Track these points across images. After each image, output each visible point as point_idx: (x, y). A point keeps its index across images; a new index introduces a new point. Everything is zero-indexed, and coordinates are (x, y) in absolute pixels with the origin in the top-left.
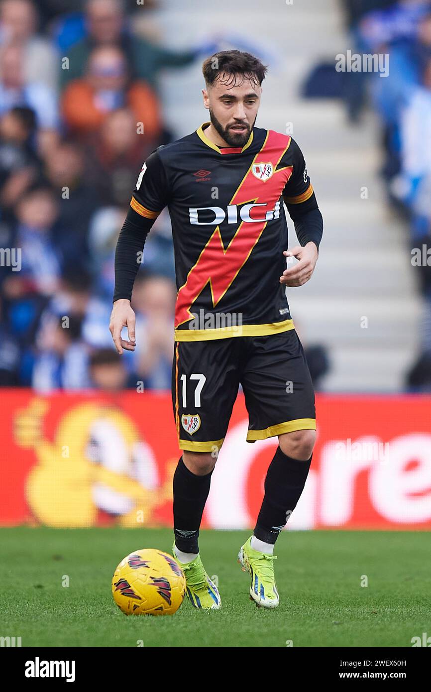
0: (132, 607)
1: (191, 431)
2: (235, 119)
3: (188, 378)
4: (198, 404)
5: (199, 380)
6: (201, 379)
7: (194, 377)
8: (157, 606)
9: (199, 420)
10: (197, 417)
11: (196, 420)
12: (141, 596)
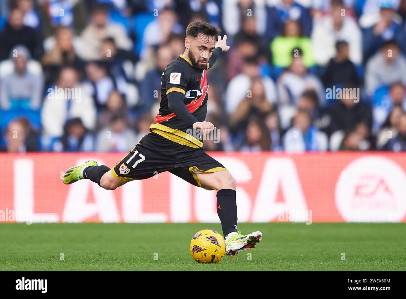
0: (204, 256)
1: (122, 173)
2: (204, 58)
3: (138, 154)
4: (134, 166)
5: (142, 158)
6: (143, 158)
7: (141, 155)
8: (214, 250)
9: (129, 172)
10: (129, 170)
11: (127, 171)
12: (205, 248)
